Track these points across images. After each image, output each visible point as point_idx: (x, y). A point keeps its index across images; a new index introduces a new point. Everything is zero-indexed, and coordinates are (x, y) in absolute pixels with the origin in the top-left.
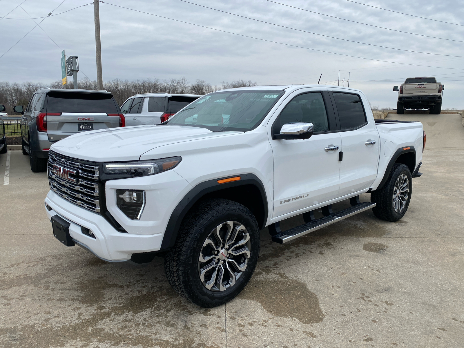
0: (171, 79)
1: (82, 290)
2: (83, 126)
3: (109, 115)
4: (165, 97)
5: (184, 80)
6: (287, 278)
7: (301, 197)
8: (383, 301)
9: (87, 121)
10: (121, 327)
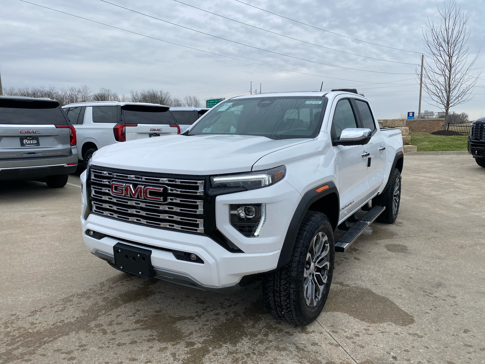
0: (70, 88)
1: (151, 327)
2: (27, 140)
3: (57, 127)
4: (117, 106)
5: (85, 88)
6: (348, 286)
7: (351, 203)
8: (446, 295)
9: (32, 134)
10: (233, 361)
